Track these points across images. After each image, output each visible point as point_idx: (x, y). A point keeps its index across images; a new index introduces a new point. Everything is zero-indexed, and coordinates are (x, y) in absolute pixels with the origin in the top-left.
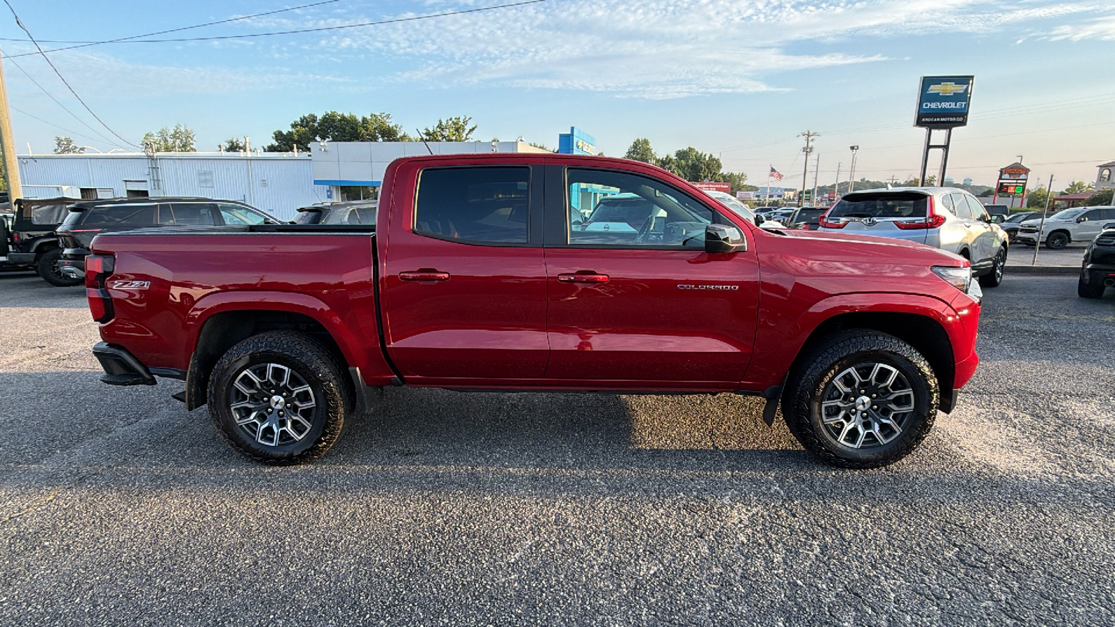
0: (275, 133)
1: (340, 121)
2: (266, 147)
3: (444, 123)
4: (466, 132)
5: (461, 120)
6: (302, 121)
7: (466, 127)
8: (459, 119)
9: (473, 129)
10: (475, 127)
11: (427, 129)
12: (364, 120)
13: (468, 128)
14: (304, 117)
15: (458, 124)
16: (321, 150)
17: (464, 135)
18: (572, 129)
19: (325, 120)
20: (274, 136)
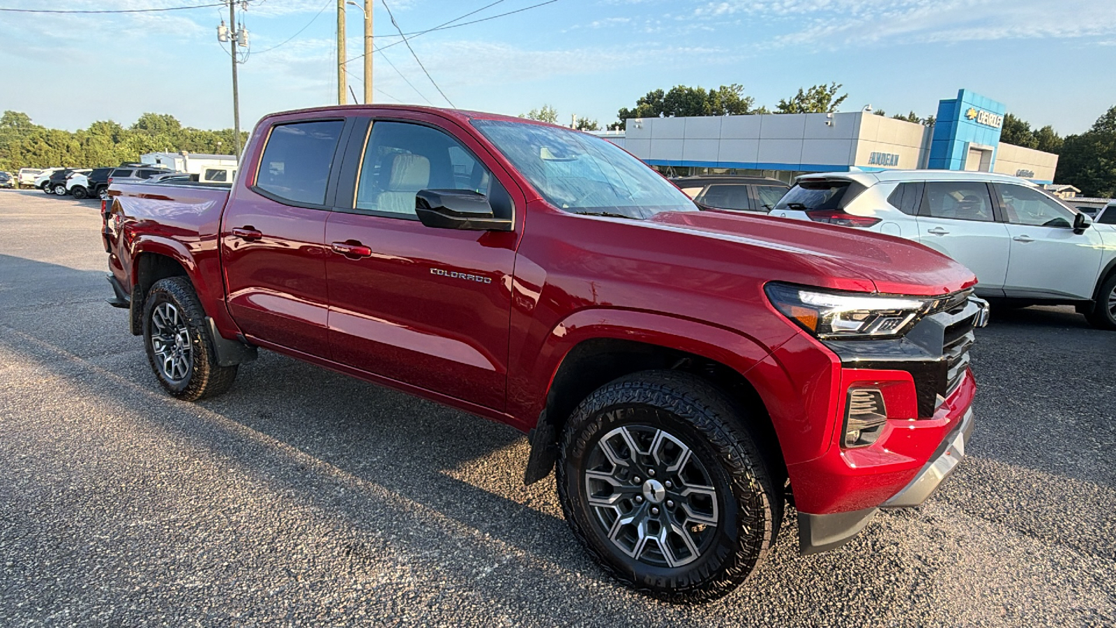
0: (620, 112)
1: (687, 95)
2: (610, 125)
3: (805, 93)
4: (832, 102)
5: (828, 89)
6: (648, 97)
7: (832, 97)
8: (825, 86)
9: (842, 99)
10: (845, 96)
11: (782, 101)
12: (712, 92)
13: (834, 98)
14: (651, 93)
15: (822, 93)
16: (635, 127)
17: (829, 106)
18: (961, 93)
19: (671, 95)
20: (619, 114)
